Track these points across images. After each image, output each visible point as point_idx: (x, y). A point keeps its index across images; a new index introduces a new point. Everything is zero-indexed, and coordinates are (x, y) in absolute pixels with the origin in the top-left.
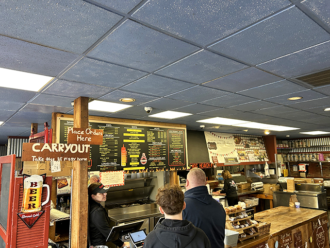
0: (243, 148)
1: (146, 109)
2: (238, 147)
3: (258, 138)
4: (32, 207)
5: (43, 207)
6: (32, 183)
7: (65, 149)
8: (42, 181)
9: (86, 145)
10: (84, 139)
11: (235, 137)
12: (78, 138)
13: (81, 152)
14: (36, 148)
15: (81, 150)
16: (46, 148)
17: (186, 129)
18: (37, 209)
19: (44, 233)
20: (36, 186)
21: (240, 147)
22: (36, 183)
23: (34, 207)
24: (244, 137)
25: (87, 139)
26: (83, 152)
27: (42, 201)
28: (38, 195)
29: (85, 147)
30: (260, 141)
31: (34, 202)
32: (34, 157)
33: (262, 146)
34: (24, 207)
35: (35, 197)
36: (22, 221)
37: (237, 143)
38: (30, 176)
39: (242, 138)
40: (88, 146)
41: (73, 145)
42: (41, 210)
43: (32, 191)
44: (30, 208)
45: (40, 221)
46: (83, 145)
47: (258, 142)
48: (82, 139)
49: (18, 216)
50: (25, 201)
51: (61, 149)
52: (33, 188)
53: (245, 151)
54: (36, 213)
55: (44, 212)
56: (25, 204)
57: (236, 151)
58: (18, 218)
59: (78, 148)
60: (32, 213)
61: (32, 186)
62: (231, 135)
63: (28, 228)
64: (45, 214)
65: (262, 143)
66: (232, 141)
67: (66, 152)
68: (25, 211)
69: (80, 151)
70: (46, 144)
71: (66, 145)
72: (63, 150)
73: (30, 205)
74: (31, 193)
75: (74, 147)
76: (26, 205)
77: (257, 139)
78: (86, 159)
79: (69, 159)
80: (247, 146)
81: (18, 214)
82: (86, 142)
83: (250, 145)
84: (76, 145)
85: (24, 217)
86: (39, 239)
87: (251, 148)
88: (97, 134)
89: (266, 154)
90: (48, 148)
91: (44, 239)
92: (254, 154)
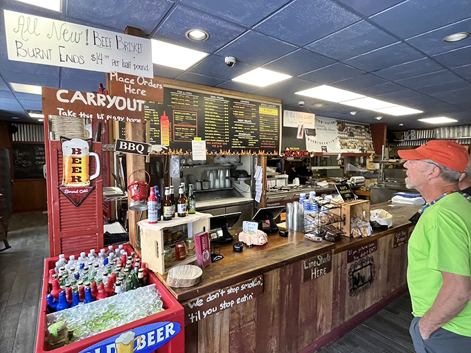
0: (346, 136)
1: (228, 60)
2: (341, 135)
3: (365, 125)
4: (76, 180)
5: (92, 182)
6: (74, 149)
7: (107, 102)
8: (88, 147)
9: (138, 101)
10: (136, 91)
11: (338, 123)
12: (126, 88)
13: (131, 109)
14: (63, 96)
15: (132, 107)
16: (78, 98)
17: (280, 105)
18: (84, 183)
19: (96, 214)
20: (80, 153)
21: (343, 136)
22: (79, 150)
23: (80, 181)
24: (349, 123)
25: (140, 92)
26: (134, 109)
27: (90, 174)
28: (84, 165)
29: (137, 104)
30: (367, 129)
31: (79, 175)
32: (61, 109)
33: (369, 136)
34: (66, 179)
35: (80, 168)
36: (65, 198)
37: (340, 130)
38: (69, 140)
39: (346, 124)
40: (141, 102)
41: (119, 98)
42: (90, 185)
43: (74, 161)
44: (73, 181)
45: (90, 199)
46: (134, 100)
47: (364, 130)
48: (132, 91)
49: (60, 190)
50: (67, 172)
51: (101, 102)
52: (76, 155)
53: (348, 140)
54: (83, 188)
55: (94, 188)
56: (66, 176)
57: (339, 139)
58: (59, 194)
59: (127, 104)
60: (79, 188)
61: (74, 153)
62: (334, 120)
63: (74, 206)
64: (96, 190)
65: (368, 132)
66: (335, 127)
67: (109, 107)
68: (68, 185)
69: (129, 108)
70: (78, 93)
71: (108, 96)
72: (104, 105)
73: (73, 177)
74: (74, 162)
75: (121, 101)
76: (68, 177)
77: (363, 127)
78: (139, 121)
79: (114, 117)
80: (351, 135)
81: (59, 188)
82: (139, 97)
83: (355, 133)
84: (124, 99)
85: (67, 192)
86: (90, 220)
87: (356, 137)
88: (154, 86)
89: (372, 145)
90: (82, 98)
91: (97, 220)
92: (358, 144)
